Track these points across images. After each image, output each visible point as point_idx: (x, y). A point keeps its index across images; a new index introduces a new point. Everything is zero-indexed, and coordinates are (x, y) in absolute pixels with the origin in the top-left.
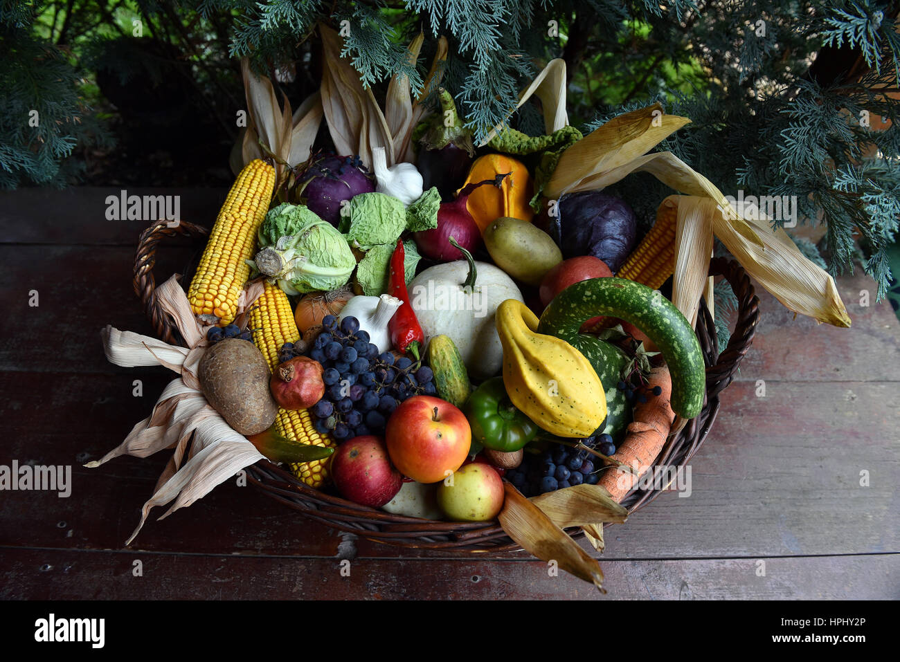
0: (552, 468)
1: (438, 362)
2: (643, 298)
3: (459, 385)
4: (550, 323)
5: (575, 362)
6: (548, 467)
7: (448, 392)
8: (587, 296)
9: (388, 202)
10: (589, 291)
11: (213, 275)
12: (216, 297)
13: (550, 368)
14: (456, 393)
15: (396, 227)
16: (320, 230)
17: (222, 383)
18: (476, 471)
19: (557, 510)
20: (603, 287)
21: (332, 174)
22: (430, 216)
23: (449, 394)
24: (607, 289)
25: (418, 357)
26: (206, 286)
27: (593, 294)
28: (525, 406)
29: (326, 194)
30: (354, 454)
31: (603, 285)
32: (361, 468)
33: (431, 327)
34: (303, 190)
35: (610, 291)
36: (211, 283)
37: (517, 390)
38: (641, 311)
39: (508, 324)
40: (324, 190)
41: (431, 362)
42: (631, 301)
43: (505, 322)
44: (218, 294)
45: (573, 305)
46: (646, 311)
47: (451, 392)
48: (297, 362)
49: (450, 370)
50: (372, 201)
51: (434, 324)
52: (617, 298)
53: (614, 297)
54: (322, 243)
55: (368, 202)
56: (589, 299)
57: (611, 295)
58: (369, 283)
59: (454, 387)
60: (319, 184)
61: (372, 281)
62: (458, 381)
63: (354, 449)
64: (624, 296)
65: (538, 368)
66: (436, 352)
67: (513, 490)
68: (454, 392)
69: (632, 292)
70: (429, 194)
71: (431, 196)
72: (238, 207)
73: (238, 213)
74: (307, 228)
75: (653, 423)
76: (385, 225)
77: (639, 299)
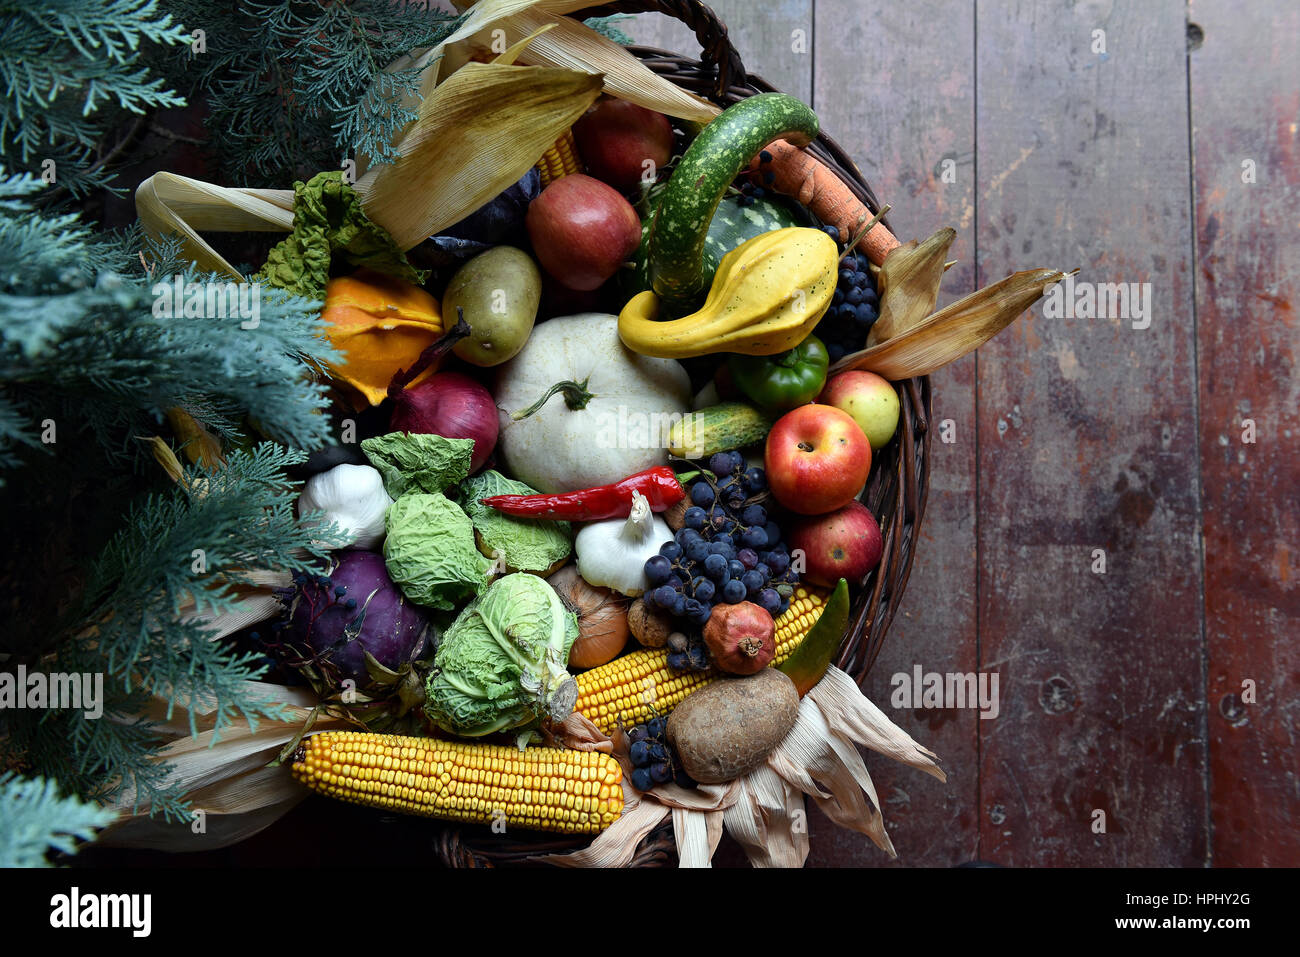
0: (849, 308)
2: (726, 153)
3: (736, 418)
4: (691, 283)
5: (773, 258)
7: (743, 434)
9: (412, 522)
11: (564, 795)
12: (602, 783)
14: (747, 422)
15: (447, 511)
16: (511, 623)
17: (759, 738)
18: (850, 400)
19: (911, 308)
20: (695, 204)
21: (353, 622)
22: (450, 449)
23: (746, 434)
24: (701, 198)
25: (697, 473)
26: (588, 800)
27: (698, 219)
29: (391, 630)
30: (839, 554)
31: (692, 202)
32: (857, 544)
34: (390, 671)
35: (704, 194)
36: (583, 795)
37: (789, 339)
38: (738, 160)
39: (697, 341)
40: (385, 633)
42: (725, 170)
44: (597, 780)
45: (696, 249)
46: (741, 155)
47: (746, 430)
48: (728, 638)
49: (720, 429)
50: (413, 550)
51: (642, 449)
52: (717, 189)
53: (714, 192)
54: (528, 619)
55: (416, 555)
56: (701, 225)
57: (710, 196)
58: (549, 552)
59: (740, 425)
60: (374, 643)
61: (547, 547)
62: (732, 419)
63: (831, 555)
64: (715, 178)
67: (865, 356)
69: (714, 166)
70: (378, 452)
71: (387, 450)
72: (426, 779)
73: (438, 777)
74: (506, 645)
75: (805, 171)
76: (447, 527)
77: (723, 160)
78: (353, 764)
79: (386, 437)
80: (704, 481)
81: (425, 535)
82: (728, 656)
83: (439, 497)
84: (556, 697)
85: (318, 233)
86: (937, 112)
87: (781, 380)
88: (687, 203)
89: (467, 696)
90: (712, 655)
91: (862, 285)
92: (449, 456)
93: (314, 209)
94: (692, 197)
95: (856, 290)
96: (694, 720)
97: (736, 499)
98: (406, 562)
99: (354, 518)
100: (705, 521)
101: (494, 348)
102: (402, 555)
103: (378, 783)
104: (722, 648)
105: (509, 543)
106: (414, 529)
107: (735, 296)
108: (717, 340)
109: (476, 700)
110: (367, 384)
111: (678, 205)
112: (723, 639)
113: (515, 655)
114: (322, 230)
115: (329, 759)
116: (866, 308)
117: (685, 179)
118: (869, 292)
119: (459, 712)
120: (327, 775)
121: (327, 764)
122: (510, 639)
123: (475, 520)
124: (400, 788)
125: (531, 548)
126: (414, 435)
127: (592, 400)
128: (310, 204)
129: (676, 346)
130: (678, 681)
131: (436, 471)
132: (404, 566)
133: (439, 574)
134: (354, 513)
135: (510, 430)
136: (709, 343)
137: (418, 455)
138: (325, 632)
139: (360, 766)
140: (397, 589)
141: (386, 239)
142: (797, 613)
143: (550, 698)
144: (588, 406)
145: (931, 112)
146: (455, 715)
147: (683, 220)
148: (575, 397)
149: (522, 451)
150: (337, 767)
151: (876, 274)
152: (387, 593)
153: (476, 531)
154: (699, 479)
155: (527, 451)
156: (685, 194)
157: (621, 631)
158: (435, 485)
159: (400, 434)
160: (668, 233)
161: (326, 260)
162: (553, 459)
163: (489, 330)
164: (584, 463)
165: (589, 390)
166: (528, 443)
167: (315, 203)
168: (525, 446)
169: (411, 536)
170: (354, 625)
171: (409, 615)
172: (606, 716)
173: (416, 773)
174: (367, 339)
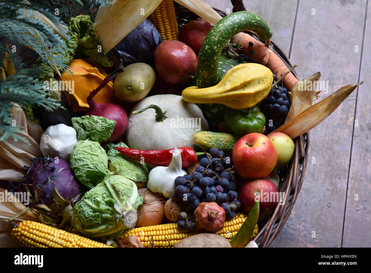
0: (277, 105)
1: (211, 142)
2: (231, 24)
4: (212, 76)
5: (245, 68)
6: (276, 107)
7: (226, 143)
8: (216, 49)
9: (84, 147)
10: (214, 46)
13: (249, 79)
15: (99, 150)
16: (115, 182)
18: (273, 140)
19: (302, 106)
20: (216, 39)
22: (106, 123)
23: (227, 143)
24: (219, 37)
25: (204, 153)
27: (217, 45)
28: (255, 101)
29: (66, 185)
31: (215, 38)
33: (184, 143)
35: (220, 36)
37: (248, 101)
38: (235, 27)
39: (210, 94)
40: (64, 184)
41: (209, 146)
42: (230, 29)
43: (208, 96)
45: (215, 59)
46: (236, 26)
47: (226, 142)
48: (204, 211)
49: (216, 137)
50: (82, 156)
51: (183, 140)
52: (225, 35)
53: (224, 36)
54: (123, 184)
55: (83, 158)
56: (218, 48)
57: (222, 37)
58: (137, 175)
59: (225, 139)
60: (59, 186)
61: (138, 173)
62: (222, 136)
64: (226, 31)
65: (245, 85)
66: (206, 141)
67: (283, 127)
68: (227, 140)
69: (225, 27)
70: (78, 123)
71: (81, 122)
72: (66, 242)
73: (71, 243)
74: (111, 190)
75: (266, 52)
76: (99, 154)
77: (229, 25)
78: (37, 230)
79: (82, 117)
80: (206, 157)
81: (88, 153)
82: (203, 219)
83: (98, 144)
84: (127, 214)
85: (75, 35)
86: (341, 79)
87: (243, 122)
88: (213, 39)
89: (91, 208)
90: (197, 220)
91: (284, 97)
92: (105, 125)
93: (76, 26)
94: (215, 37)
95: (281, 99)
96: (184, 243)
97: (218, 166)
98: (79, 160)
99: (62, 142)
100: (204, 171)
101: (131, 90)
102: (78, 156)
103: (46, 240)
104: (201, 215)
105: (121, 166)
106: (85, 149)
107: (228, 79)
108: (219, 95)
109: (95, 211)
110: (80, 98)
111: (210, 39)
112: (202, 212)
113: (114, 195)
114: (77, 34)
115: (28, 227)
116: (284, 107)
117: (214, 30)
118: (287, 102)
119: (86, 214)
120: (26, 233)
121: (27, 228)
122: (114, 187)
123: (110, 157)
124: (54, 243)
125: (130, 171)
126: (93, 116)
127: (166, 119)
128: (75, 24)
129: (202, 96)
130: (181, 235)
131: (99, 132)
132: (78, 161)
133: (91, 166)
134: (63, 141)
135: (131, 128)
136: (215, 96)
137: (93, 123)
138: (40, 178)
139: (40, 231)
140: (72, 171)
141: (100, 42)
142: (238, 222)
143: (125, 213)
144: (164, 121)
145: (339, 78)
146: (85, 216)
147: (211, 45)
148: (160, 116)
149: (135, 136)
150: (31, 230)
151: (290, 94)
152: (68, 172)
153: (109, 161)
154: (205, 156)
155: (136, 135)
156: (213, 35)
157: (161, 212)
158: (97, 139)
159: (88, 116)
160: (205, 50)
161: (76, 46)
162: (146, 138)
163: (131, 82)
164: (159, 140)
165: (166, 115)
166: (137, 132)
167: (77, 24)
168: (136, 134)
169: (83, 151)
170: (52, 177)
171: (75, 183)
172: (147, 242)
173: (62, 239)
174: (84, 79)
